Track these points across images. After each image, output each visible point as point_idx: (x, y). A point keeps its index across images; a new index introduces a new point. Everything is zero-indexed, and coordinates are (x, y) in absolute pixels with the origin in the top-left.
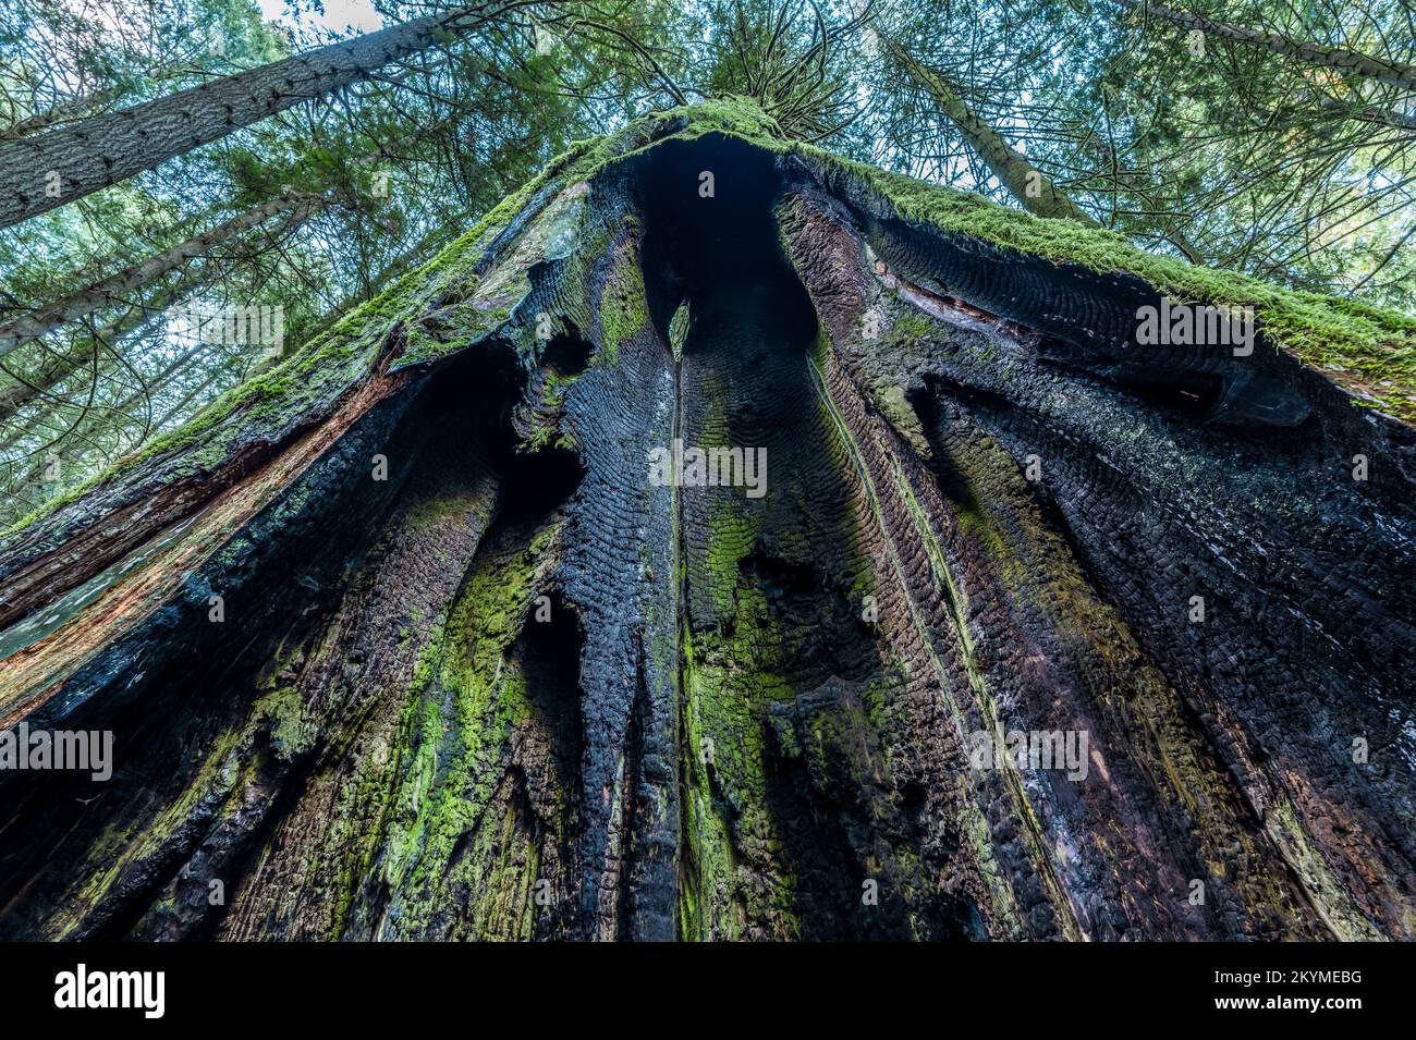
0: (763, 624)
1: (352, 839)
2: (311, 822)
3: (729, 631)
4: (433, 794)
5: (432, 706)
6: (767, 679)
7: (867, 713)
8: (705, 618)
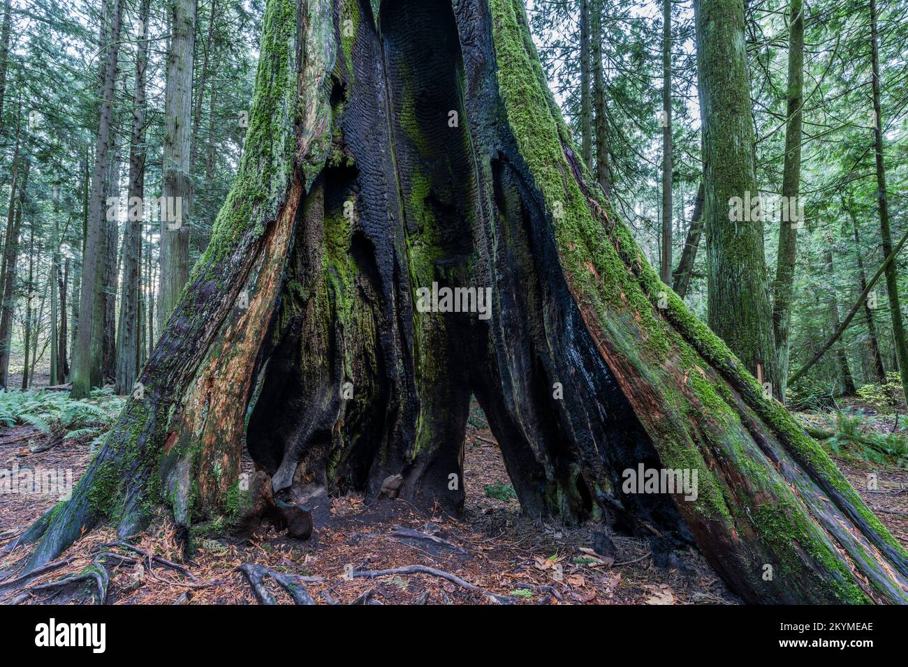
0: (434, 228)
1: (322, 312)
2: (311, 310)
3: (422, 231)
4: (343, 301)
5: (331, 274)
6: (435, 248)
7: (467, 267)
8: (413, 229)
